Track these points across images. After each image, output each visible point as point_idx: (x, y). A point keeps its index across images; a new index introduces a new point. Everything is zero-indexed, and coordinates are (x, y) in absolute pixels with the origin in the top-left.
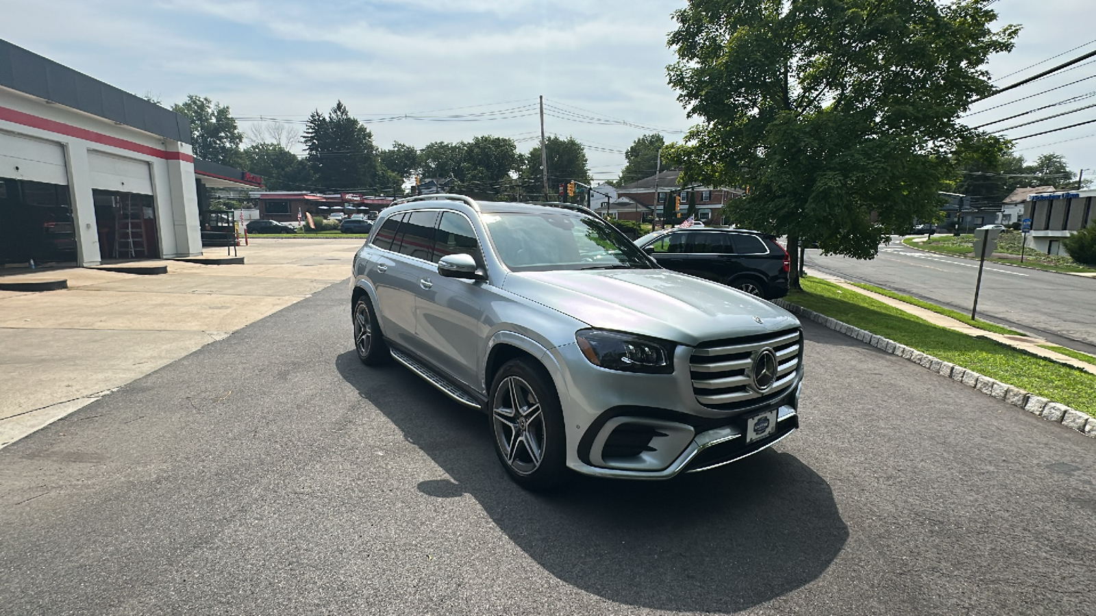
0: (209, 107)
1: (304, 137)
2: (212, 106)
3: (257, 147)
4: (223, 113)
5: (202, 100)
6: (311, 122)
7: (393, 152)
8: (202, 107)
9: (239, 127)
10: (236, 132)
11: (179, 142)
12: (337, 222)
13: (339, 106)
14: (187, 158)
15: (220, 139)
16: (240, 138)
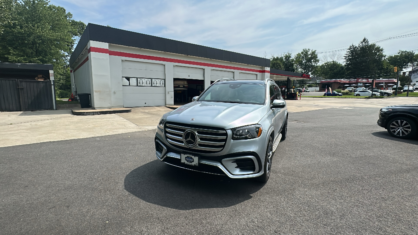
0: (309, 52)
1: (345, 57)
2: (310, 51)
3: (327, 63)
4: (313, 53)
5: (307, 50)
6: (349, 50)
7: (397, 56)
8: (307, 52)
9: (318, 57)
10: (317, 59)
11: (266, 67)
12: (348, 91)
13: (364, 40)
14: (268, 72)
15: (311, 62)
16: (318, 61)
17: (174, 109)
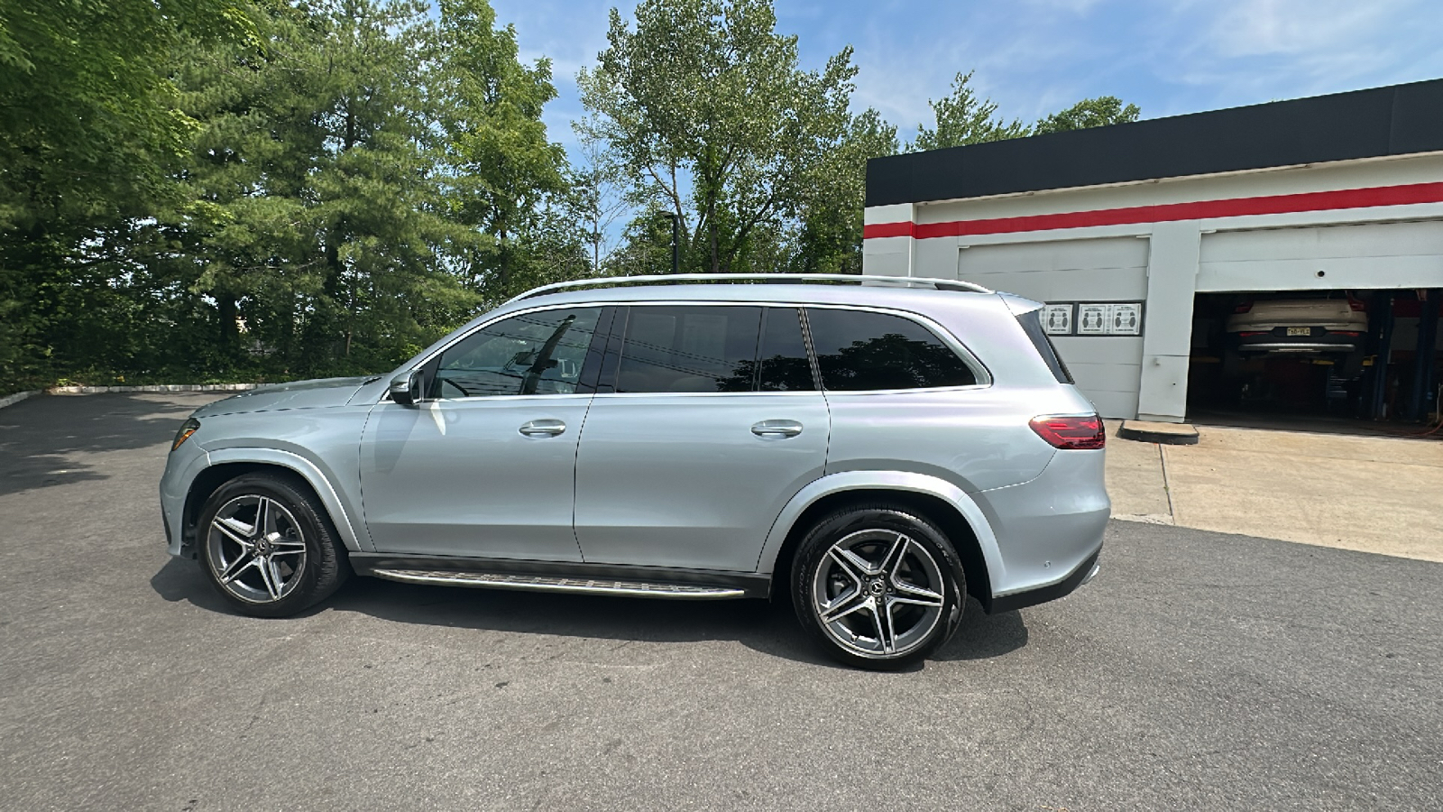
17: (1190, 440)
